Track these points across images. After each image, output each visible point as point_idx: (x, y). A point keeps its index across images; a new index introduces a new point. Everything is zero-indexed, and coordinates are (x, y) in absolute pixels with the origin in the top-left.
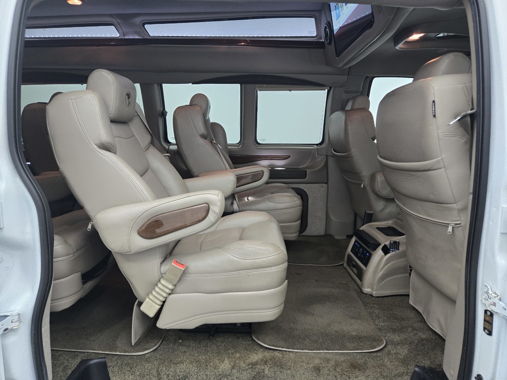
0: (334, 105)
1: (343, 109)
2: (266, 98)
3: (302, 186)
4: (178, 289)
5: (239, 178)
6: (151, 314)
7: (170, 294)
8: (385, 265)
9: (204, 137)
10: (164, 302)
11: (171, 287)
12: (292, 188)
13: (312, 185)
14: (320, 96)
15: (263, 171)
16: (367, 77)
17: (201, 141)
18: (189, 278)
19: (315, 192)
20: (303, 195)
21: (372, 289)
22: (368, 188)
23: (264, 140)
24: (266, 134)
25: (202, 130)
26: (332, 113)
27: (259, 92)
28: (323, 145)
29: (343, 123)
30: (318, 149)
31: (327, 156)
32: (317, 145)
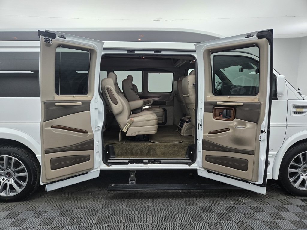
0: (175, 79)
1: (178, 80)
2: (151, 76)
3: (165, 107)
4: (131, 126)
5: (144, 102)
6: (125, 132)
7: (129, 127)
8: (187, 126)
9: (132, 89)
10: (128, 129)
11: (130, 125)
12: (162, 108)
13: (168, 107)
14: (171, 75)
15: (151, 100)
16: (186, 69)
17: (131, 91)
18: (134, 123)
19: (170, 109)
20: (165, 111)
21: (183, 134)
22: (185, 106)
23: (151, 91)
24: (152, 89)
25: (132, 87)
26: (175, 81)
27: (149, 74)
28: (172, 93)
29: (177, 85)
30: (170, 94)
31: (174, 96)
32: (170, 92)
